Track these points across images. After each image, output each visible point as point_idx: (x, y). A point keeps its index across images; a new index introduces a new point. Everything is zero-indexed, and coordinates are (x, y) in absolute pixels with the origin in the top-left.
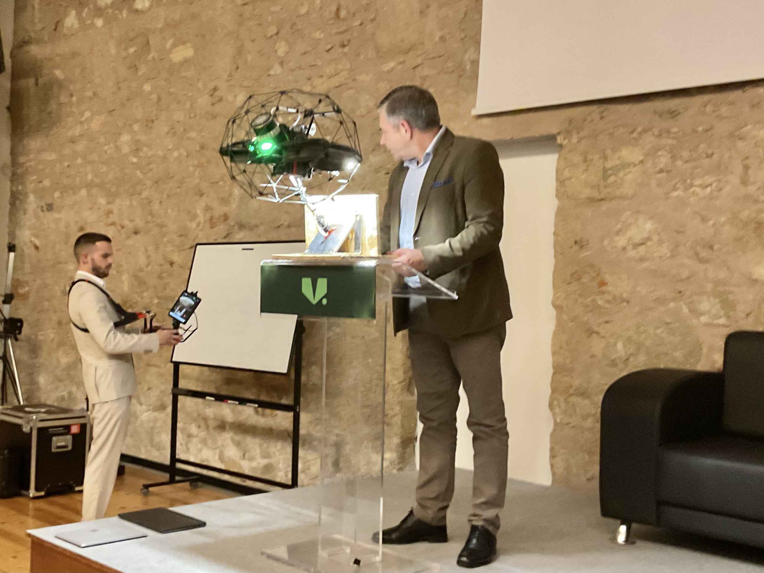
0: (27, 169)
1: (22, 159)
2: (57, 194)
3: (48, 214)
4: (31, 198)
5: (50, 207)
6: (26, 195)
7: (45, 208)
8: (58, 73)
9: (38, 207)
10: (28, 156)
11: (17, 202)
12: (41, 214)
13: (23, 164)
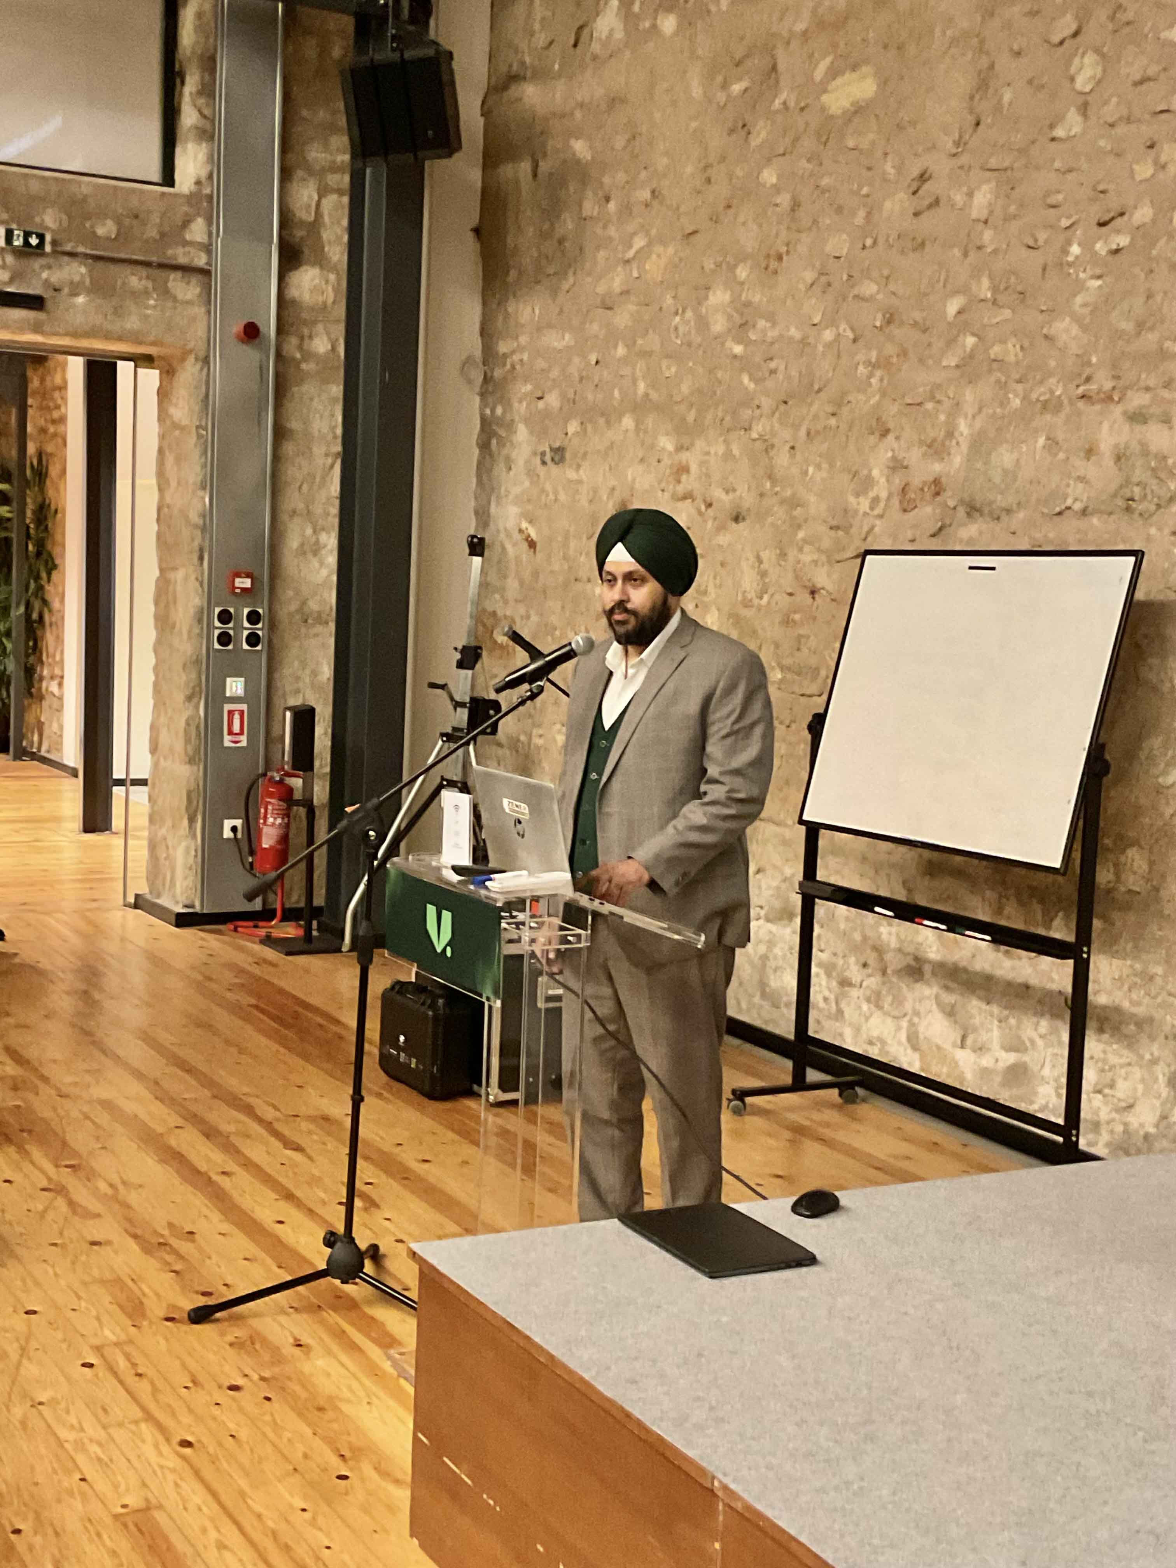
0: (513, 367)
1: (503, 347)
2: (573, 427)
3: (554, 469)
4: (522, 433)
5: (559, 455)
6: (510, 426)
7: (548, 458)
8: (580, 148)
9: (535, 454)
10: (517, 338)
11: (494, 442)
12: (541, 470)
13: (505, 356)
